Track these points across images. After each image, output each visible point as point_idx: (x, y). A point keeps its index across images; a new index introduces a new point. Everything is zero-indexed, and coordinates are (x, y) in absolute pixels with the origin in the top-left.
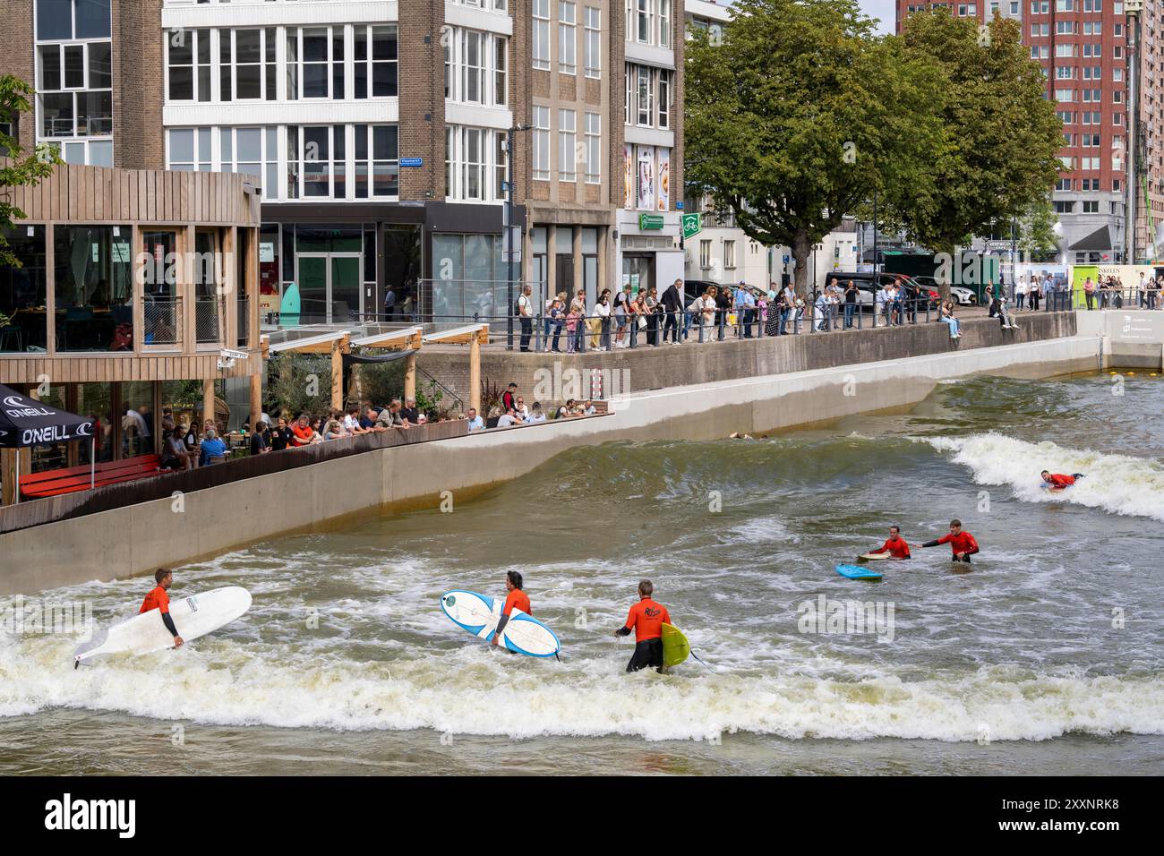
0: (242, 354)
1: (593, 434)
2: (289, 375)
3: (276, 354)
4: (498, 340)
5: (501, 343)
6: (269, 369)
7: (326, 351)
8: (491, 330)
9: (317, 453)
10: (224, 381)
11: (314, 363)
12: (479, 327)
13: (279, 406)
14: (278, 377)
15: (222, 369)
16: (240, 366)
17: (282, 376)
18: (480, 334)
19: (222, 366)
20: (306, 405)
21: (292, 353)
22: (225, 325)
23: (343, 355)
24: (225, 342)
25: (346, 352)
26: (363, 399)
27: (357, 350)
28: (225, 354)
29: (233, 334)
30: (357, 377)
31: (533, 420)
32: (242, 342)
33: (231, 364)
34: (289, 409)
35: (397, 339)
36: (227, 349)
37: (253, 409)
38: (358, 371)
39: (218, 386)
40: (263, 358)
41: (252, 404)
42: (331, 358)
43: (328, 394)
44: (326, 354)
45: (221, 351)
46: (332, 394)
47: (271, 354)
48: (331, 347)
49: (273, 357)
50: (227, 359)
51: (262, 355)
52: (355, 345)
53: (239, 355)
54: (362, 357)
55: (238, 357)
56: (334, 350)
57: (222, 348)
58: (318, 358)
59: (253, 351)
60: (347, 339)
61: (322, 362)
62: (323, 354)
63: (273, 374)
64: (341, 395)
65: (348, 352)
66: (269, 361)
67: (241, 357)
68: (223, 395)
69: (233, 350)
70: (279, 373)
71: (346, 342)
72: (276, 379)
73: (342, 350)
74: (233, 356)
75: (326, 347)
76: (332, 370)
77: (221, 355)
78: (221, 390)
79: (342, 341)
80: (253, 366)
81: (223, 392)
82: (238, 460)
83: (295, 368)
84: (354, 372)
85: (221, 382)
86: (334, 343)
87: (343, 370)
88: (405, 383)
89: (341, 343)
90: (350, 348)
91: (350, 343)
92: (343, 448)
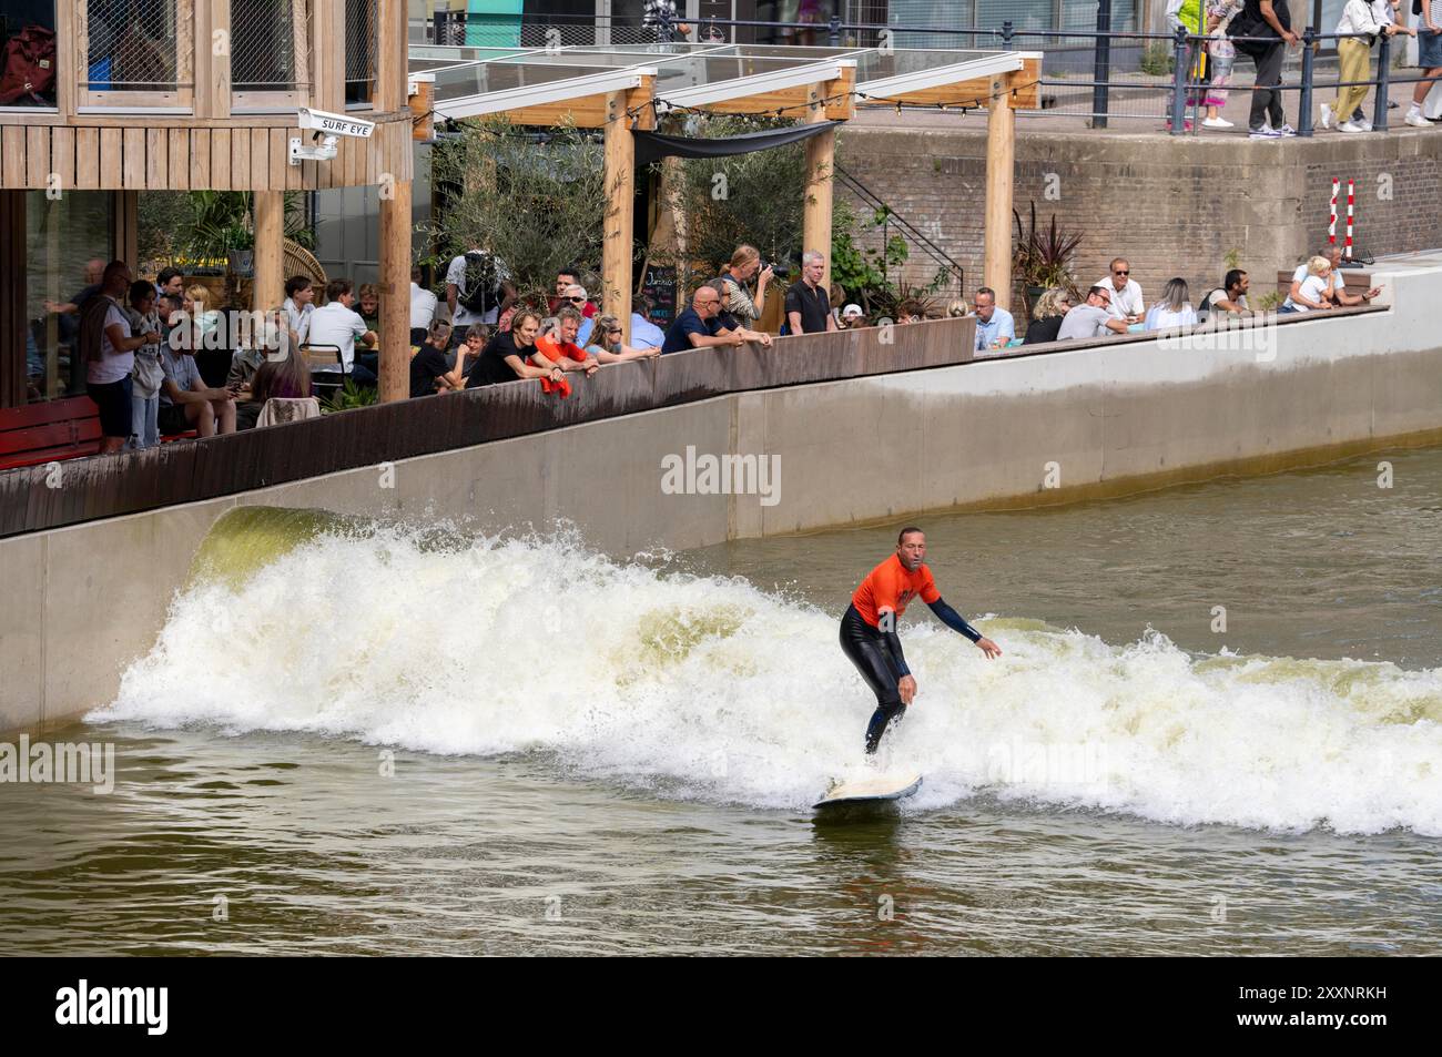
0: (356, 125)
1: (1325, 366)
2: (488, 185)
3: (452, 126)
4: (1067, 99)
5: (1075, 109)
6: (436, 171)
7: (589, 120)
8: (1048, 69)
10: (311, 199)
11: (558, 155)
12: (1013, 60)
14: (458, 190)
15: (302, 165)
16: (351, 155)
17: (470, 187)
18: (1017, 81)
19: (302, 154)
20: (533, 268)
21: (496, 124)
22: (310, 42)
23: (635, 133)
24: (312, 94)
25: (644, 126)
26: (690, 255)
27: (677, 118)
28: (312, 122)
30: (674, 197)
32: (357, 92)
33: (326, 151)
35: (788, 92)
36: (315, 108)
37: (386, 279)
38: (676, 176)
39: (296, 209)
40: (416, 137)
41: (387, 261)
42: (603, 142)
43: (592, 240)
44: (591, 130)
45: (300, 115)
46: (605, 240)
47: (437, 127)
48: (604, 111)
49: (443, 134)
50: (315, 137)
51: (413, 129)
52: (670, 106)
53: (349, 127)
54: (691, 141)
55: (347, 131)
56: (613, 118)
57: (302, 106)
58: (568, 142)
59: (390, 117)
60: (649, 90)
61: (579, 152)
62: (581, 130)
63: (444, 183)
64: (628, 241)
65: (651, 124)
66: (434, 145)
67: (355, 134)
68: (309, 237)
69: (333, 112)
70: (462, 180)
71: (648, 98)
72: (454, 196)
73: (635, 118)
74: (333, 130)
75: (589, 111)
76: (605, 175)
77: (301, 126)
78: (303, 223)
79: (635, 94)
80: (387, 158)
81: (310, 229)
82: (349, 413)
83: (506, 169)
84: (666, 180)
85: (302, 201)
86: (611, 98)
87: (636, 174)
88: (803, 214)
89: (632, 100)
90: (657, 116)
91: (657, 102)
92: (632, 389)
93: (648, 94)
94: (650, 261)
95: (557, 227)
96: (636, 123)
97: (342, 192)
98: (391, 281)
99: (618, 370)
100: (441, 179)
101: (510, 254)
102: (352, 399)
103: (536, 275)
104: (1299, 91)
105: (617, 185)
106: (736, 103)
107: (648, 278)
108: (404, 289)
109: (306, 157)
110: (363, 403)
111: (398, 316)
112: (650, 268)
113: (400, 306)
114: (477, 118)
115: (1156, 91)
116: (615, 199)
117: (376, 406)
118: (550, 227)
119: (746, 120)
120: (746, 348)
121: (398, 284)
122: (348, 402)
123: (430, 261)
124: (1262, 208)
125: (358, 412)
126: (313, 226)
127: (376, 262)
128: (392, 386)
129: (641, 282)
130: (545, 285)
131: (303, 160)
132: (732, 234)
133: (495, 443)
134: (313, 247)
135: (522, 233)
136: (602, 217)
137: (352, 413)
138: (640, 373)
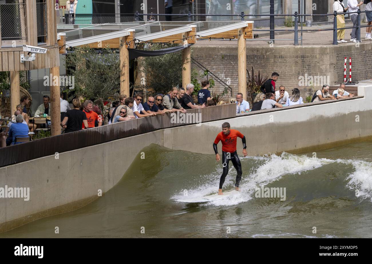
0: (41, 49)
1: (344, 115)
2: (84, 67)
3: (72, 49)
4: (262, 35)
5: (264, 38)
6: (67, 63)
7: (114, 46)
8: (256, 26)
9: (108, 133)
10: (28, 73)
11: (105, 57)
12: (245, 24)
13: (76, 93)
14: (74, 68)
15: (24, 63)
16: (40, 59)
17: (78, 68)
18: (246, 30)
19: (24, 60)
20: (99, 92)
21: (85, 48)
22: (26, 24)
23: (129, 50)
24: (27, 39)
25: (132, 47)
26: (147, 87)
27: (142, 44)
28: (27, 49)
29: (33, 32)
30: (142, 69)
31: (292, 104)
32: (41, 39)
33: (32, 58)
34: (84, 97)
35: (176, 35)
36: (28, 45)
37: (52, 97)
38: (142, 62)
39: (24, 76)
40: (60, 53)
41: (52, 91)
42: (119, 53)
43: (116, 83)
44: (115, 49)
45: (23, 47)
46: (121, 83)
47: (67, 49)
48: (119, 43)
49: (69, 52)
50: (28, 54)
51: (59, 51)
52: (139, 41)
53: (39, 50)
54: (146, 51)
55: (38, 52)
56: (122, 45)
57: (24, 44)
58: (108, 53)
59: (52, 47)
60: (133, 36)
61: (111, 56)
62: (112, 49)
63: (70, 67)
64: (128, 84)
65: (134, 47)
66: (66, 55)
67: (41, 52)
68: (28, 85)
69: (34, 46)
70: (75, 66)
71: (132, 39)
72: (73, 71)
73: (129, 45)
74: (34, 51)
75: (114, 43)
76: (120, 63)
77: (24, 51)
78: (26, 80)
79: (128, 37)
80: (51, 59)
81: (28, 82)
82: (41, 140)
83: (89, 61)
84: (139, 63)
85: (25, 74)
86: (121, 39)
87: (129, 62)
88: (182, 73)
89: (127, 39)
90: (135, 44)
91: (135, 40)
92: (130, 129)
93: (132, 37)
94: (135, 89)
95: (105, 79)
96: (129, 47)
97: (38, 70)
98: (54, 98)
99: (126, 123)
100: (69, 66)
101: (91, 88)
102: (43, 135)
103: (99, 94)
104: (333, 31)
105: (124, 66)
106: (160, 39)
107: (134, 94)
108: (58, 100)
109: (25, 60)
110: (46, 136)
111: (57, 108)
112: (135, 91)
113: (57, 105)
114: (79, 46)
115: (289, 32)
116: (123, 70)
117: (50, 137)
118: (103, 79)
119: (163, 44)
120: (165, 115)
121: (56, 99)
122: (41, 136)
123: (66, 91)
124: (323, 67)
125: (45, 139)
126: (29, 82)
127: (49, 92)
128: (55, 130)
129: (132, 95)
130: (102, 97)
131: (25, 61)
132: (160, 80)
133: (88, 147)
134: (29, 88)
135: (94, 82)
136: (119, 76)
137: (43, 139)
138: (133, 124)
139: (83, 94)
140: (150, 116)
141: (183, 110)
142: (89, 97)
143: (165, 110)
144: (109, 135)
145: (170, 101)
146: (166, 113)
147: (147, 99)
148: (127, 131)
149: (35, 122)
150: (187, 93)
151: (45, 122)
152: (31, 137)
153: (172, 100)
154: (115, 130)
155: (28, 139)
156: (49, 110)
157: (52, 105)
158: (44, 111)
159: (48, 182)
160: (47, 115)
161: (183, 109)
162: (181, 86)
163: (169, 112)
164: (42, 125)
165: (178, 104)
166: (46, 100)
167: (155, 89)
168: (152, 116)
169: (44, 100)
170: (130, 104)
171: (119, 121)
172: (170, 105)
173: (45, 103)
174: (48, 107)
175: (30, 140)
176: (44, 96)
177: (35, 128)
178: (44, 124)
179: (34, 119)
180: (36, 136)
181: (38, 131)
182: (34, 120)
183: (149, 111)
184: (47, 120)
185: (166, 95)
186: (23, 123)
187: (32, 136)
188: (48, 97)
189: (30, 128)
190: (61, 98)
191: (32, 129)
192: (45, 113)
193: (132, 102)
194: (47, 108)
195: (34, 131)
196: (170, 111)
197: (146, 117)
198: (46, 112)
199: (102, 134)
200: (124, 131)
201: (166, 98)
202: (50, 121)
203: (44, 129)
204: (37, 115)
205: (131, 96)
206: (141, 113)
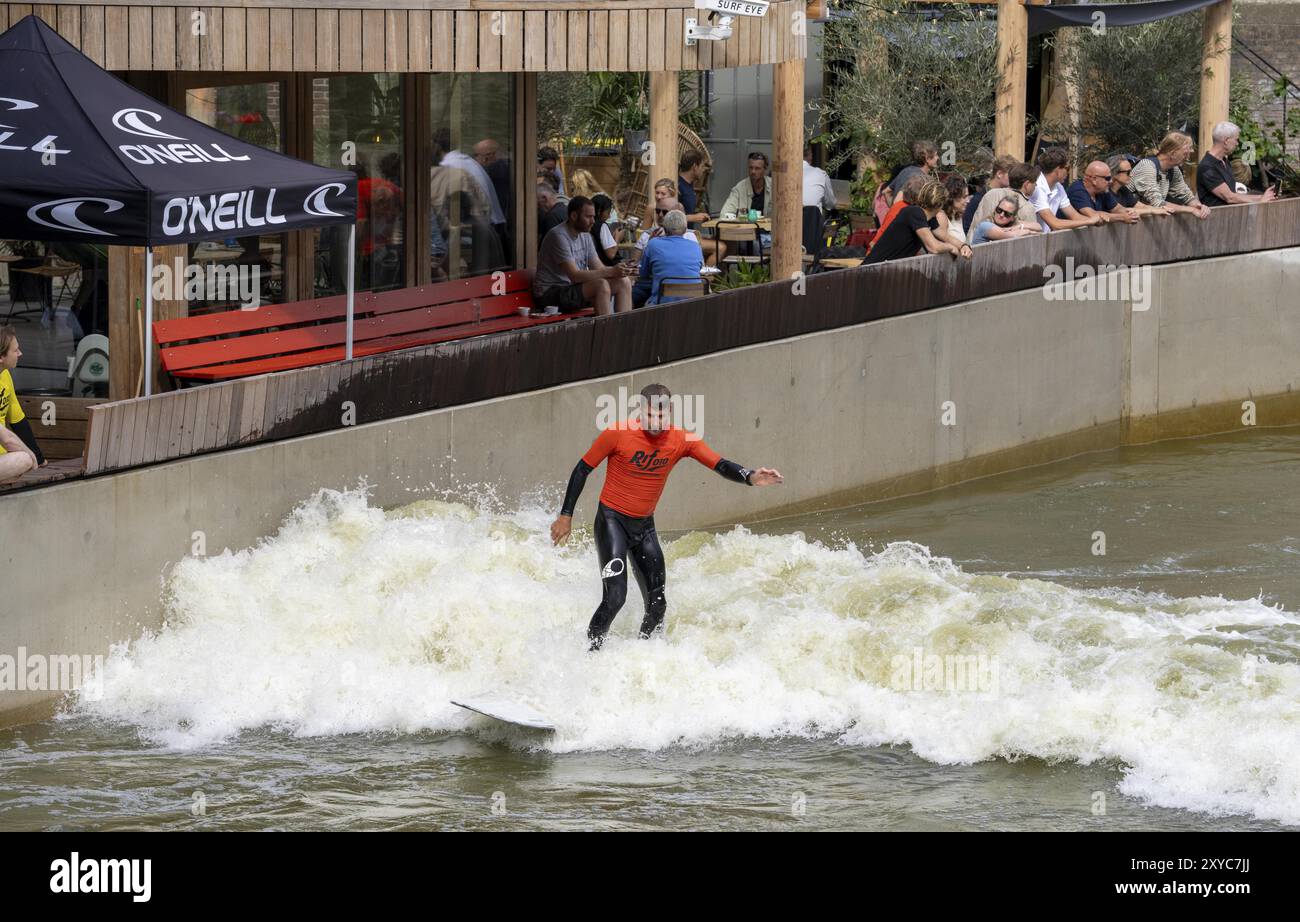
0: (751, 5)
2: (881, 64)
3: (844, 3)
6: (828, 50)
9: (950, 277)
10: (705, 78)
11: (950, 31)
13: (853, 148)
14: (849, 67)
15: (697, 46)
16: (745, 34)
17: (861, 66)
19: (697, 35)
23: (1029, 8)
25: (1038, 2)
26: (1083, 130)
28: (707, 3)
30: (1067, 72)
33: (721, 31)
34: (877, 158)
37: (779, 157)
38: (1070, 50)
39: (691, 89)
40: (809, 16)
41: (779, 140)
42: (996, 18)
44: (984, 6)
46: (997, 116)
47: (830, 5)
49: (836, 12)
50: (711, 17)
51: (807, 7)
53: (742, 6)
55: (740, 10)
58: (961, 18)
61: (971, 28)
62: (974, 6)
63: (835, 62)
64: (1021, 119)
66: (827, 24)
67: (749, 13)
68: (703, 116)
70: (854, 58)
72: (845, 74)
74: (727, 9)
76: (997, 51)
77: (697, 6)
78: (697, 102)
80: (779, 36)
81: (704, 108)
82: (740, 291)
83: (897, 47)
84: (1059, 55)
85: (696, 81)
87: (1029, 50)
88: (1199, 87)
92: (1024, 265)
94: (1042, 137)
95: (948, 103)
97: (736, 71)
98: (783, 159)
99: (1010, 247)
100: (833, 58)
101: (902, 131)
102: (744, 276)
105: (1010, 60)
108: (797, 168)
109: (702, 37)
110: (756, 281)
111: (791, 195)
112: (1043, 144)
113: (792, 184)
116: (1008, 76)
117: (769, 284)
118: (942, 102)
120: (1140, 225)
121: (790, 163)
122: (741, 280)
123: (822, 139)
125: (752, 289)
126: (706, 105)
127: (770, 141)
128: (784, 263)
129: (1034, 157)
131: (698, 40)
132: (1126, 108)
133: (887, 320)
134: (707, 127)
135: (913, 110)
136: (994, 93)
137: (746, 291)
138: (1032, 249)
139: (876, 150)
140: (1089, 226)
141: (1200, 208)
142: (894, 159)
143: (1140, 209)
144: (954, 281)
145: (1159, 179)
146: (1144, 217)
147: (1082, 169)
148: (1013, 274)
149: (723, 236)
150: (1213, 154)
151: (752, 237)
152: (709, 283)
153: (1164, 176)
154: (974, 268)
155: (698, 289)
156: (767, 199)
157: (777, 184)
158: (751, 201)
159: (757, 426)
160: (759, 213)
161: (1199, 204)
162: (1194, 132)
163: (1154, 215)
164: (744, 246)
165: (1184, 188)
166: (757, 168)
167: (1109, 139)
168: (1097, 225)
169: (751, 168)
170: (1028, 185)
171: (988, 239)
172: (1158, 191)
173: (752, 176)
174: (763, 191)
175: (707, 292)
176: (752, 156)
177: (721, 253)
178: (750, 243)
179: (720, 226)
180: (725, 279)
181: (729, 264)
182: (718, 229)
183: (1088, 210)
184: (759, 231)
185: (1143, 157)
186: (685, 236)
187: (712, 278)
188: (764, 158)
189: (707, 254)
190: (805, 162)
191: (713, 258)
192: (752, 208)
193: (1033, 180)
194: (759, 192)
195: (719, 265)
196: (1158, 211)
197: (1075, 229)
198: (758, 203)
199: (932, 281)
200: (1004, 273)
201: (1147, 167)
202: (768, 233)
203: (749, 259)
204: (727, 213)
205: (1028, 158)
206: (1061, 214)
